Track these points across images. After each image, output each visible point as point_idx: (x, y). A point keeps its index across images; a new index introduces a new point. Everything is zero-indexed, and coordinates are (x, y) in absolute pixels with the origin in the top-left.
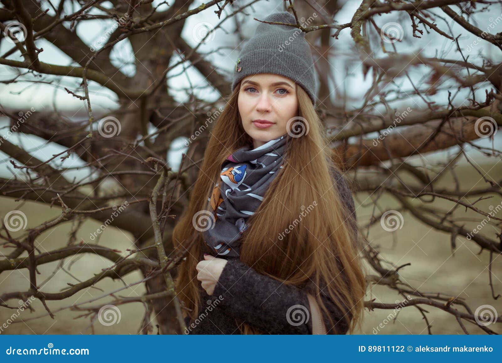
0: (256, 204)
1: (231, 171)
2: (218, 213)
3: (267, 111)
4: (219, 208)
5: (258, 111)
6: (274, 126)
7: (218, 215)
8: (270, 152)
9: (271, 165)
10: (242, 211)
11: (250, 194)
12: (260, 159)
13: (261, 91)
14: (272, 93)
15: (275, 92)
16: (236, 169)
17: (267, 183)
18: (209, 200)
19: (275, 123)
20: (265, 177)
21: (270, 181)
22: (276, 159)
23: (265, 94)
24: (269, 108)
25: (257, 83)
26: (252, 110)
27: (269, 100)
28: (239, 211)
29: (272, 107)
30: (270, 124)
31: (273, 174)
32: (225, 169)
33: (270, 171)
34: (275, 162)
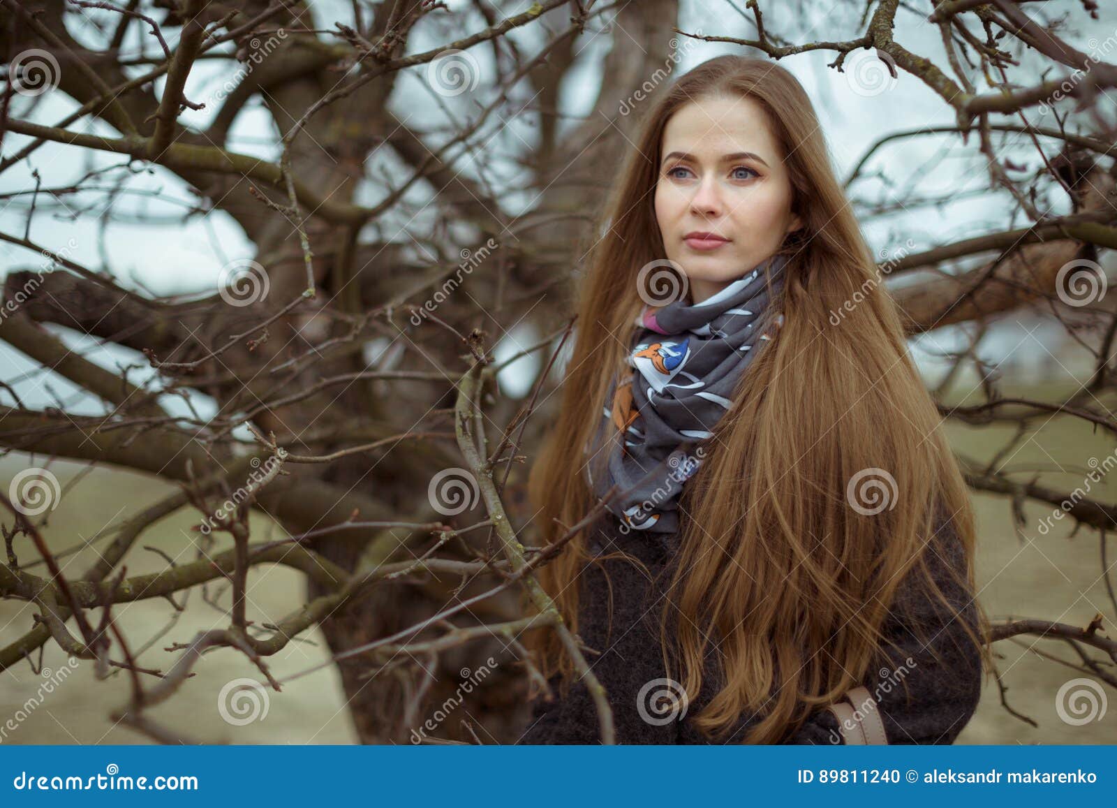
0: (715, 415)
1: (657, 351)
2: (630, 441)
3: (712, 213)
4: (631, 430)
5: (694, 213)
6: (729, 245)
7: (629, 444)
8: (736, 306)
9: (740, 334)
10: (684, 432)
11: (701, 394)
12: (716, 323)
13: (702, 174)
14: (724, 178)
15: (730, 176)
16: (666, 347)
17: (736, 370)
18: (607, 413)
19: (730, 241)
20: (732, 358)
21: (742, 365)
22: (751, 319)
23: (709, 178)
24: (717, 208)
25: (693, 157)
26: (681, 215)
27: (716, 191)
28: (678, 431)
29: (723, 204)
30: (720, 242)
31: (746, 352)
32: (641, 347)
33: (740, 345)
34: (750, 326)
